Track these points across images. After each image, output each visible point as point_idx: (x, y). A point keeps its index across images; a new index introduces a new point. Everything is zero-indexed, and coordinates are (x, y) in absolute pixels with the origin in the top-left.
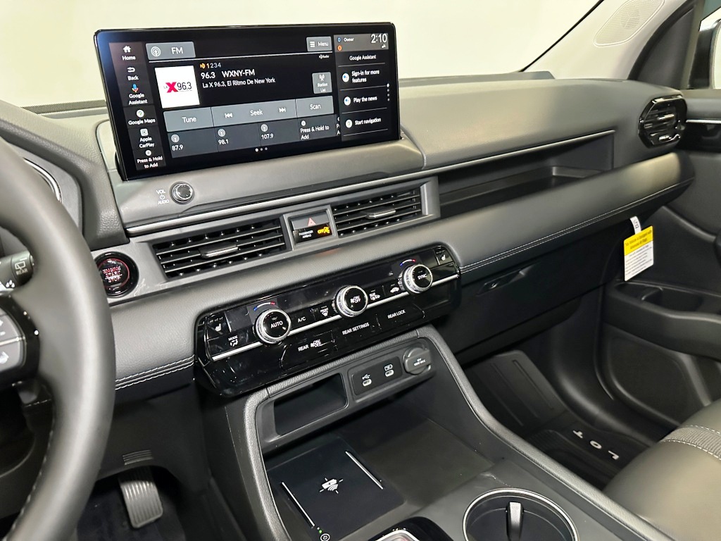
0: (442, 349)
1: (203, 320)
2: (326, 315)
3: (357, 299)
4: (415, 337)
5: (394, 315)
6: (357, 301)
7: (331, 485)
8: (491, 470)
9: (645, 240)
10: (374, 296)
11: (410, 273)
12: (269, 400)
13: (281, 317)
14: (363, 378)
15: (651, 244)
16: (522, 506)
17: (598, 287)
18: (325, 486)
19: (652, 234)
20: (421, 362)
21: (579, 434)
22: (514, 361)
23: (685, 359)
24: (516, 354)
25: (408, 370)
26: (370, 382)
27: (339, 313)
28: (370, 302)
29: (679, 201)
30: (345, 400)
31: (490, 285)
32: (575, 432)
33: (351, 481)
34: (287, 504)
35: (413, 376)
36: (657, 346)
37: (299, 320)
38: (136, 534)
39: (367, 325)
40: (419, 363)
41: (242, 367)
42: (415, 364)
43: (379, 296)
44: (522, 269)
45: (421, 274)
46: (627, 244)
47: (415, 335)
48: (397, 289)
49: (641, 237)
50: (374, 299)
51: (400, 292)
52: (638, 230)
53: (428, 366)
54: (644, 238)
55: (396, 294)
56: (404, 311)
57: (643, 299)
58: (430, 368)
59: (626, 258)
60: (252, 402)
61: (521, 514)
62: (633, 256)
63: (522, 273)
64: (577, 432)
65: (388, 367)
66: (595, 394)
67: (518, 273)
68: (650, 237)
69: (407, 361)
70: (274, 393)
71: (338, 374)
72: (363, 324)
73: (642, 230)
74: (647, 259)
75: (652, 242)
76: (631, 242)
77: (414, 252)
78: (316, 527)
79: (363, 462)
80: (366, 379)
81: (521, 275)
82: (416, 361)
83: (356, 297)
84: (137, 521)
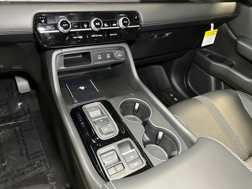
0: (128, 53)
1: (37, 17)
2: (86, 27)
3: (98, 24)
4: (120, 46)
5: (113, 35)
6: (98, 25)
7: (82, 88)
8: (134, 93)
9: (213, 34)
10: (106, 25)
11: (121, 19)
12: (62, 54)
13: (67, 23)
14: (98, 56)
15: (215, 36)
16: (139, 104)
17: (194, 48)
18: (80, 88)
19: (217, 32)
20: (120, 56)
21: (172, 95)
22: (159, 69)
23: (212, 79)
24: (161, 67)
25: (115, 57)
26: (101, 58)
27: (91, 28)
28: (104, 27)
29: (231, 22)
30: (91, 62)
31: (154, 36)
32: (170, 94)
33: (89, 88)
34: (66, 90)
35: (117, 60)
36: (206, 73)
37: (75, 26)
38: (21, 95)
39: (101, 35)
40: (119, 56)
41: (51, 38)
42: (118, 56)
43: (108, 26)
44: (167, 33)
45: (125, 21)
46: (206, 33)
47: (120, 45)
48: (115, 25)
49: (212, 32)
50: (105, 26)
51: (116, 26)
52: (212, 29)
53: (123, 57)
54: (213, 33)
55: (114, 27)
56: (116, 34)
57: (206, 56)
58: (123, 58)
59: (204, 38)
60: (56, 53)
61: (139, 107)
62: (207, 38)
63: (167, 34)
64: (171, 94)
65: (108, 54)
66: (181, 84)
67: (165, 34)
68: (216, 33)
69: (115, 54)
70: (64, 52)
71: (89, 52)
72: (100, 35)
73: (213, 29)
74: (212, 41)
75: (216, 35)
76: (208, 33)
77: (125, 12)
78: (74, 98)
79: (95, 84)
80: (99, 57)
81: (166, 35)
82: (119, 55)
83: (98, 23)
84: (21, 91)
